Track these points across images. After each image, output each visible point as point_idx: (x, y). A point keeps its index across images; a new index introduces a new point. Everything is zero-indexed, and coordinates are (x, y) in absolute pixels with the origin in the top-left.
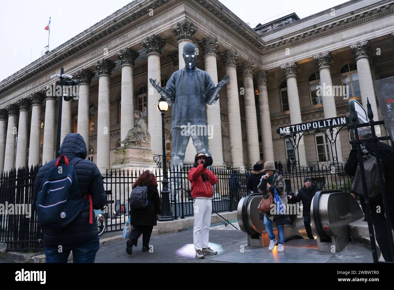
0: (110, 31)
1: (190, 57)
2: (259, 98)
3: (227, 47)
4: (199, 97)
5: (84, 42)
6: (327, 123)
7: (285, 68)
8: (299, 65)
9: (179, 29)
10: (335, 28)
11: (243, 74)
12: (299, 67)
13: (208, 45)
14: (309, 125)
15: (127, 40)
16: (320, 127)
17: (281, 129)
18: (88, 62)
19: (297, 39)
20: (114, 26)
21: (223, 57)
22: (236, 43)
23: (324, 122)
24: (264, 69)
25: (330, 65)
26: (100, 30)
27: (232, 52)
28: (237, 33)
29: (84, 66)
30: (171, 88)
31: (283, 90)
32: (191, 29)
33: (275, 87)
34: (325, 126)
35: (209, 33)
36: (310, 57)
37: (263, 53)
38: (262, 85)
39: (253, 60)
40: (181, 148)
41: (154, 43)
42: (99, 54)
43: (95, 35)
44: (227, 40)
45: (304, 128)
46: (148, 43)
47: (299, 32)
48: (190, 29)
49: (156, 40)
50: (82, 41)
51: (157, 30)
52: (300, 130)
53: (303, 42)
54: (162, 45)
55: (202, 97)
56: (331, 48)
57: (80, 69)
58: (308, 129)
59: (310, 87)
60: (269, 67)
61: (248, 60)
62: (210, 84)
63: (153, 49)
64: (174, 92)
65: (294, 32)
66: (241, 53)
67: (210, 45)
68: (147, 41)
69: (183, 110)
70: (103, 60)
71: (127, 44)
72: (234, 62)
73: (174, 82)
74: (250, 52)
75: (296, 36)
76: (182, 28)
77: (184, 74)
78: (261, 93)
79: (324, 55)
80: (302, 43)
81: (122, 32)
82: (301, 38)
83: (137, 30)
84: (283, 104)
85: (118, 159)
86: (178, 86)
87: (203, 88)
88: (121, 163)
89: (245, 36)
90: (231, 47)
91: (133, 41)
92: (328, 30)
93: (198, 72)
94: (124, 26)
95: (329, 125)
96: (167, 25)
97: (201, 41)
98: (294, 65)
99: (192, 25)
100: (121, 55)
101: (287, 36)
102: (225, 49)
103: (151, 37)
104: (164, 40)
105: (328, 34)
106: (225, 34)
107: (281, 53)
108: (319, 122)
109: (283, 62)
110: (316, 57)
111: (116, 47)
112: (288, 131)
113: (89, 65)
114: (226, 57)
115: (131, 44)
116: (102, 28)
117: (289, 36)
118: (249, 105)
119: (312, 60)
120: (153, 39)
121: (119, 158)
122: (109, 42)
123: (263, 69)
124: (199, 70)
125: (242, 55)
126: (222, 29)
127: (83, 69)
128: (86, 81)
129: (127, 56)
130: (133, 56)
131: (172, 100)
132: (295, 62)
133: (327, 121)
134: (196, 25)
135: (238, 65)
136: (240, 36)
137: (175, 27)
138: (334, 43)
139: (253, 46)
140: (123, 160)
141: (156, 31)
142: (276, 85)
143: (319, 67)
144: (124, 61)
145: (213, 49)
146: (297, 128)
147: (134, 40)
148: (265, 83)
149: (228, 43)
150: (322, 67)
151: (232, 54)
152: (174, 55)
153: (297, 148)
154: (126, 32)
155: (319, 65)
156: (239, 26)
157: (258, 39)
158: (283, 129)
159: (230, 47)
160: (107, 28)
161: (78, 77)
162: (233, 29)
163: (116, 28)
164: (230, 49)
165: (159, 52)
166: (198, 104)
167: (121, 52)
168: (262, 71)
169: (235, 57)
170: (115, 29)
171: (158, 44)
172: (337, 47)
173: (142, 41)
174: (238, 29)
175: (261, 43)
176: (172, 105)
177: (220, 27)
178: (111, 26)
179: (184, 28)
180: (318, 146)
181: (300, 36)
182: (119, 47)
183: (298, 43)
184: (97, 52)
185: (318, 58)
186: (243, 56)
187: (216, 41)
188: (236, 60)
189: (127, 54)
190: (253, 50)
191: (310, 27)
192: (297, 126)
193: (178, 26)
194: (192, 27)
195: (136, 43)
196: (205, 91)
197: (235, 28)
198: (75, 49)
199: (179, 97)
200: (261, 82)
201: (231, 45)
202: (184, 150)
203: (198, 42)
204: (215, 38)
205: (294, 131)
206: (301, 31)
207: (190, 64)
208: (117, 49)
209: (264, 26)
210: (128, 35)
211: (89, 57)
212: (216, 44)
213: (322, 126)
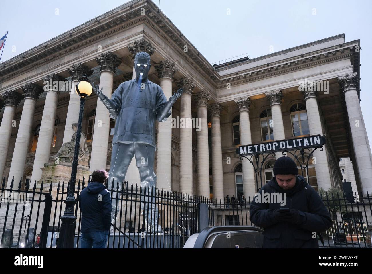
0: (64, 46)
1: (142, 66)
2: (212, 130)
3: (184, 74)
4: (148, 111)
5: (36, 55)
6: (297, 143)
7: (239, 102)
8: (252, 100)
9: (136, 47)
10: (286, 69)
11: (198, 104)
12: (251, 103)
13: (165, 68)
14: (275, 145)
15: (81, 56)
16: (288, 147)
17: (241, 148)
18: (38, 76)
19: (251, 76)
20: (70, 41)
21: (178, 84)
22: (193, 72)
23: (294, 141)
24: (219, 102)
25: (281, 102)
26: (54, 44)
27: (188, 80)
28: (194, 63)
29: (33, 79)
30: (117, 98)
31: (235, 124)
32: (149, 49)
33: (228, 121)
34: (295, 146)
35: (166, 57)
36: (263, 93)
37: (218, 86)
38: (216, 117)
39: (209, 92)
40: (120, 167)
41: (109, 61)
42: (50, 68)
43: (48, 49)
44: (184, 67)
45: (269, 148)
46: (102, 60)
47: (253, 69)
48: (147, 49)
49: (111, 58)
50: (34, 54)
51: (114, 47)
52: (264, 150)
53: (257, 79)
54: (117, 63)
55: (151, 111)
56: (283, 87)
57: (28, 82)
58: (274, 149)
59: (261, 123)
60: (223, 100)
61: (203, 90)
62: (162, 99)
63: (107, 66)
64: (120, 104)
65: (248, 69)
66: (196, 82)
67: (167, 68)
68: (102, 58)
69: (127, 123)
70: (54, 74)
71: (81, 60)
72: (190, 90)
73: (121, 93)
74: (206, 83)
75: (250, 73)
76: (139, 47)
77: (133, 85)
78: (214, 125)
79: (275, 93)
80: (256, 79)
81: (78, 48)
82: (255, 75)
83: (93, 47)
84: (234, 138)
85: (44, 177)
86: (125, 97)
87: (153, 101)
88: (47, 181)
89: (202, 67)
90: (188, 75)
91: (87, 58)
92: (280, 70)
93: (149, 85)
94: (79, 41)
95: (300, 145)
96: (124, 43)
97: (158, 65)
98: (247, 100)
99: (149, 45)
100: (73, 71)
101: (242, 72)
102: (181, 76)
103: (106, 55)
104: (120, 59)
105: (280, 73)
106: (182, 62)
107: (236, 87)
108: (287, 142)
109: (236, 96)
110: (269, 93)
111: (69, 62)
112: (250, 151)
113: (38, 79)
114: (182, 84)
115: (85, 60)
116: (57, 42)
117: (244, 72)
118: (202, 135)
119: (264, 96)
120: (108, 56)
122: (63, 57)
123: (217, 101)
124: (152, 83)
125: (198, 85)
126: (180, 56)
127: (31, 83)
128: (33, 95)
129: (79, 71)
130: (85, 72)
131: (116, 112)
132: (248, 97)
133: (297, 140)
134: (153, 46)
135: (193, 95)
136: (197, 66)
137: (132, 45)
138: (285, 82)
139: (209, 78)
140: (50, 179)
141: (112, 49)
142: (228, 119)
143: (271, 103)
144: (75, 76)
145: (169, 73)
146: (261, 148)
147: (89, 56)
148: (218, 116)
149: (185, 71)
150: (274, 104)
151: (188, 82)
152: (129, 77)
153: (260, 173)
154: (81, 48)
155: (271, 101)
156: (197, 56)
157: (215, 73)
158: (243, 149)
159: (187, 75)
160: (62, 43)
161: (25, 90)
162: (191, 58)
163: (72, 43)
164: (186, 77)
165: (113, 70)
166: (145, 119)
167: (73, 67)
168: (216, 103)
169: (191, 85)
170: (71, 45)
171: (113, 62)
172: (288, 86)
173: (96, 57)
174: (196, 58)
175: (216, 76)
176: (116, 118)
177: (178, 54)
178: (66, 40)
179: (141, 47)
181: (253, 73)
182: (72, 62)
183: (252, 80)
184: (49, 66)
185: (270, 95)
186: (199, 86)
187: (173, 65)
188: (192, 89)
189: (80, 69)
190: (209, 81)
191: (263, 65)
192: (261, 145)
193: (134, 44)
194: (149, 47)
195: (91, 59)
196: (155, 105)
197: (193, 58)
198: (26, 61)
199: (125, 109)
200: (215, 114)
201: (188, 73)
202: (124, 170)
203: (155, 65)
204: (172, 63)
205: (256, 151)
206: (255, 68)
207: (141, 74)
208: (70, 65)
209: (219, 66)
210: (83, 51)
211: (40, 71)
212: (173, 69)
213: (291, 147)
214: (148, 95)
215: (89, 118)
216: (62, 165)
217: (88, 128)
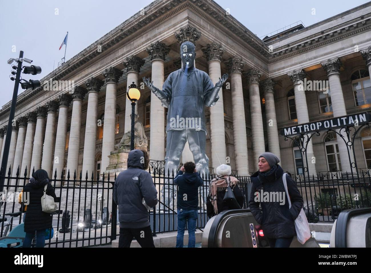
0: (117, 40)
1: (187, 55)
2: (266, 106)
3: (232, 53)
4: (196, 97)
5: (94, 52)
6: (342, 122)
7: (292, 75)
8: (307, 72)
9: (182, 34)
10: (344, 34)
11: (249, 82)
12: (306, 74)
13: (212, 51)
14: (319, 124)
15: (133, 48)
16: (332, 126)
17: (285, 130)
18: (98, 71)
19: (304, 46)
20: (121, 35)
21: (228, 64)
22: (241, 50)
23: (338, 120)
24: (271, 77)
25: (339, 71)
26: (108, 40)
27: (237, 59)
28: (242, 41)
29: (94, 74)
30: (167, 89)
31: (290, 98)
32: (194, 34)
33: (283, 95)
34: (339, 125)
35: (213, 40)
36: (318, 63)
37: (269, 61)
38: (269, 92)
39: (259, 68)
40: (175, 152)
41: (158, 50)
42: (107, 62)
43: (103, 45)
44: (232, 46)
45: (313, 128)
46: (152, 50)
47: (306, 39)
48: (193, 35)
49: (160, 47)
50: (92, 51)
51: (162, 36)
52: (308, 130)
53: (311, 49)
54: (166, 51)
55: (199, 98)
56: (340, 54)
57: (89, 77)
58: (318, 129)
59: (319, 95)
60: (276, 75)
61: (254, 67)
62: (209, 85)
63: (157, 55)
64: (171, 93)
65: (301, 40)
66: (245, 60)
67: (214, 50)
68: (151, 48)
69: (178, 111)
70: (111, 68)
71: (133, 52)
72: (240, 68)
73: (171, 83)
74: (256, 60)
75: (303, 43)
76: (185, 33)
77: (181, 74)
78: (267, 101)
79: (332, 62)
80: (309, 49)
81: (129, 41)
82: (309, 44)
83: (143, 38)
84: (290, 113)
85: (111, 164)
86: (175, 86)
87: (201, 88)
88: (114, 168)
89: (251, 44)
90: (237, 54)
91: (139, 49)
92: (336, 36)
93: (196, 72)
94: (130, 34)
95: (345, 124)
96: (171, 31)
97: (206, 48)
98: (301, 73)
99: (195, 30)
100: (127, 63)
101: (294, 43)
102: (229, 56)
103: (155, 44)
104: (169, 46)
105: (336, 40)
106: (229, 41)
107: (288, 60)
108: (332, 121)
109: (290, 69)
110: (325, 63)
111: (123, 55)
112: (294, 132)
113: (98, 73)
114: (231, 64)
115: (137, 51)
116: (110, 37)
117: (296, 44)
118: (255, 112)
119: (320, 67)
120: (157, 46)
121: (113, 162)
122: (117, 51)
123: (269, 77)
124: (198, 70)
125: (247, 62)
126: (227, 37)
127: (92, 78)
128: (95, 89)
129: (132, 63)
130: (138, 63)
131: (167, 101)
132: (302, 69)
133: (342, 119)
134: (199, 31)
135: (244, 73)
136: (246, 43)
137: (178, 33)
138: (343, 49)
139: (259, 53)
140: (116, 165)
141: (160, 38)
142: (283, 93)
143: (327, 73)
144: (130, 68)
145: (217, 55)
146: (305, 128)
147: (139, 47)
148: (271, 91)
149: (233, 50)
150: (331, 74)
151: (237, 61)
152: (179, 63)
153: (305, 153)
154: (132, 40)
155: (328, 71)
156: (244, 33)
157: (264, 47)
158: (287, 130)
159: (235, 54)
160: (115, 37)
161: (88, 85)
162: (239, 36)
163: (124, 36)
164: (235, 56)
165: (163, 58)
166: (195, 105)
167: (127, 60)
168: (268, 79)
169: (240, 64)
170: (123, 38)
171: (162, 50)
172: (347, 52)
173: (147, 48)
174: (243, 36)
175: (266, 51)
176: (168, 107)
177: (225, 34)
178: (118, 35)
179: (187, 33)
180: (328, 155)
181: (307, 42)
182: (126, 55)
183: (305, 50)
184: (106, 61)
185: (327, 64)
186: (249, 63)
187: (220, 47)
188: (242, 67)
189: (133, 61)
190: (259, 58)
191: (317, 33)
192: (305, 126)
193: (180, 31)
194: (195, 32)
195: (142, 50)
196: (203, 91)
197: (240, 36)
198: (86, 58)
199: (175, 98)
200: (268, 90)
201: (236, 52)
202: (179, 154)
203: (203, 48)
204: (219, 44)
205: (301, 132)
206: (308, 38)
207: (188, 63)
208: (123, 58)
209: (271, 38)
210: (134, 43)
211: (99, 66)
212: (220, 50)
213: (336, 126)
214: (195, 83)
215: (146, 105)
216: (125, 152)
217: (146, 114)
